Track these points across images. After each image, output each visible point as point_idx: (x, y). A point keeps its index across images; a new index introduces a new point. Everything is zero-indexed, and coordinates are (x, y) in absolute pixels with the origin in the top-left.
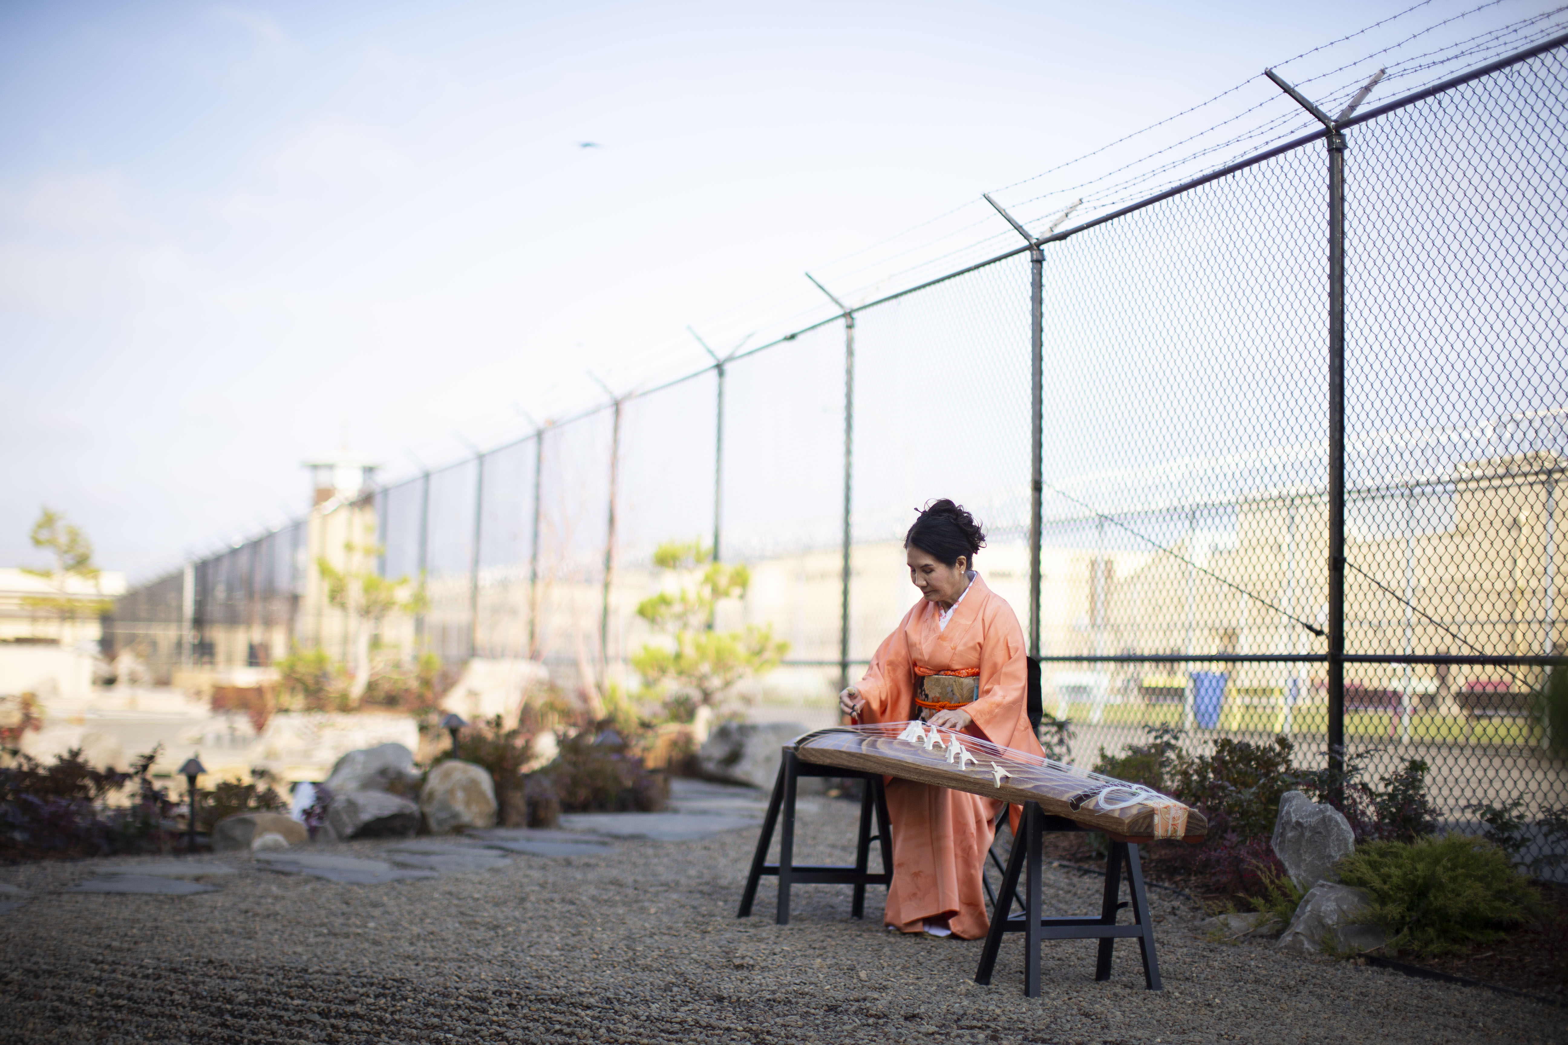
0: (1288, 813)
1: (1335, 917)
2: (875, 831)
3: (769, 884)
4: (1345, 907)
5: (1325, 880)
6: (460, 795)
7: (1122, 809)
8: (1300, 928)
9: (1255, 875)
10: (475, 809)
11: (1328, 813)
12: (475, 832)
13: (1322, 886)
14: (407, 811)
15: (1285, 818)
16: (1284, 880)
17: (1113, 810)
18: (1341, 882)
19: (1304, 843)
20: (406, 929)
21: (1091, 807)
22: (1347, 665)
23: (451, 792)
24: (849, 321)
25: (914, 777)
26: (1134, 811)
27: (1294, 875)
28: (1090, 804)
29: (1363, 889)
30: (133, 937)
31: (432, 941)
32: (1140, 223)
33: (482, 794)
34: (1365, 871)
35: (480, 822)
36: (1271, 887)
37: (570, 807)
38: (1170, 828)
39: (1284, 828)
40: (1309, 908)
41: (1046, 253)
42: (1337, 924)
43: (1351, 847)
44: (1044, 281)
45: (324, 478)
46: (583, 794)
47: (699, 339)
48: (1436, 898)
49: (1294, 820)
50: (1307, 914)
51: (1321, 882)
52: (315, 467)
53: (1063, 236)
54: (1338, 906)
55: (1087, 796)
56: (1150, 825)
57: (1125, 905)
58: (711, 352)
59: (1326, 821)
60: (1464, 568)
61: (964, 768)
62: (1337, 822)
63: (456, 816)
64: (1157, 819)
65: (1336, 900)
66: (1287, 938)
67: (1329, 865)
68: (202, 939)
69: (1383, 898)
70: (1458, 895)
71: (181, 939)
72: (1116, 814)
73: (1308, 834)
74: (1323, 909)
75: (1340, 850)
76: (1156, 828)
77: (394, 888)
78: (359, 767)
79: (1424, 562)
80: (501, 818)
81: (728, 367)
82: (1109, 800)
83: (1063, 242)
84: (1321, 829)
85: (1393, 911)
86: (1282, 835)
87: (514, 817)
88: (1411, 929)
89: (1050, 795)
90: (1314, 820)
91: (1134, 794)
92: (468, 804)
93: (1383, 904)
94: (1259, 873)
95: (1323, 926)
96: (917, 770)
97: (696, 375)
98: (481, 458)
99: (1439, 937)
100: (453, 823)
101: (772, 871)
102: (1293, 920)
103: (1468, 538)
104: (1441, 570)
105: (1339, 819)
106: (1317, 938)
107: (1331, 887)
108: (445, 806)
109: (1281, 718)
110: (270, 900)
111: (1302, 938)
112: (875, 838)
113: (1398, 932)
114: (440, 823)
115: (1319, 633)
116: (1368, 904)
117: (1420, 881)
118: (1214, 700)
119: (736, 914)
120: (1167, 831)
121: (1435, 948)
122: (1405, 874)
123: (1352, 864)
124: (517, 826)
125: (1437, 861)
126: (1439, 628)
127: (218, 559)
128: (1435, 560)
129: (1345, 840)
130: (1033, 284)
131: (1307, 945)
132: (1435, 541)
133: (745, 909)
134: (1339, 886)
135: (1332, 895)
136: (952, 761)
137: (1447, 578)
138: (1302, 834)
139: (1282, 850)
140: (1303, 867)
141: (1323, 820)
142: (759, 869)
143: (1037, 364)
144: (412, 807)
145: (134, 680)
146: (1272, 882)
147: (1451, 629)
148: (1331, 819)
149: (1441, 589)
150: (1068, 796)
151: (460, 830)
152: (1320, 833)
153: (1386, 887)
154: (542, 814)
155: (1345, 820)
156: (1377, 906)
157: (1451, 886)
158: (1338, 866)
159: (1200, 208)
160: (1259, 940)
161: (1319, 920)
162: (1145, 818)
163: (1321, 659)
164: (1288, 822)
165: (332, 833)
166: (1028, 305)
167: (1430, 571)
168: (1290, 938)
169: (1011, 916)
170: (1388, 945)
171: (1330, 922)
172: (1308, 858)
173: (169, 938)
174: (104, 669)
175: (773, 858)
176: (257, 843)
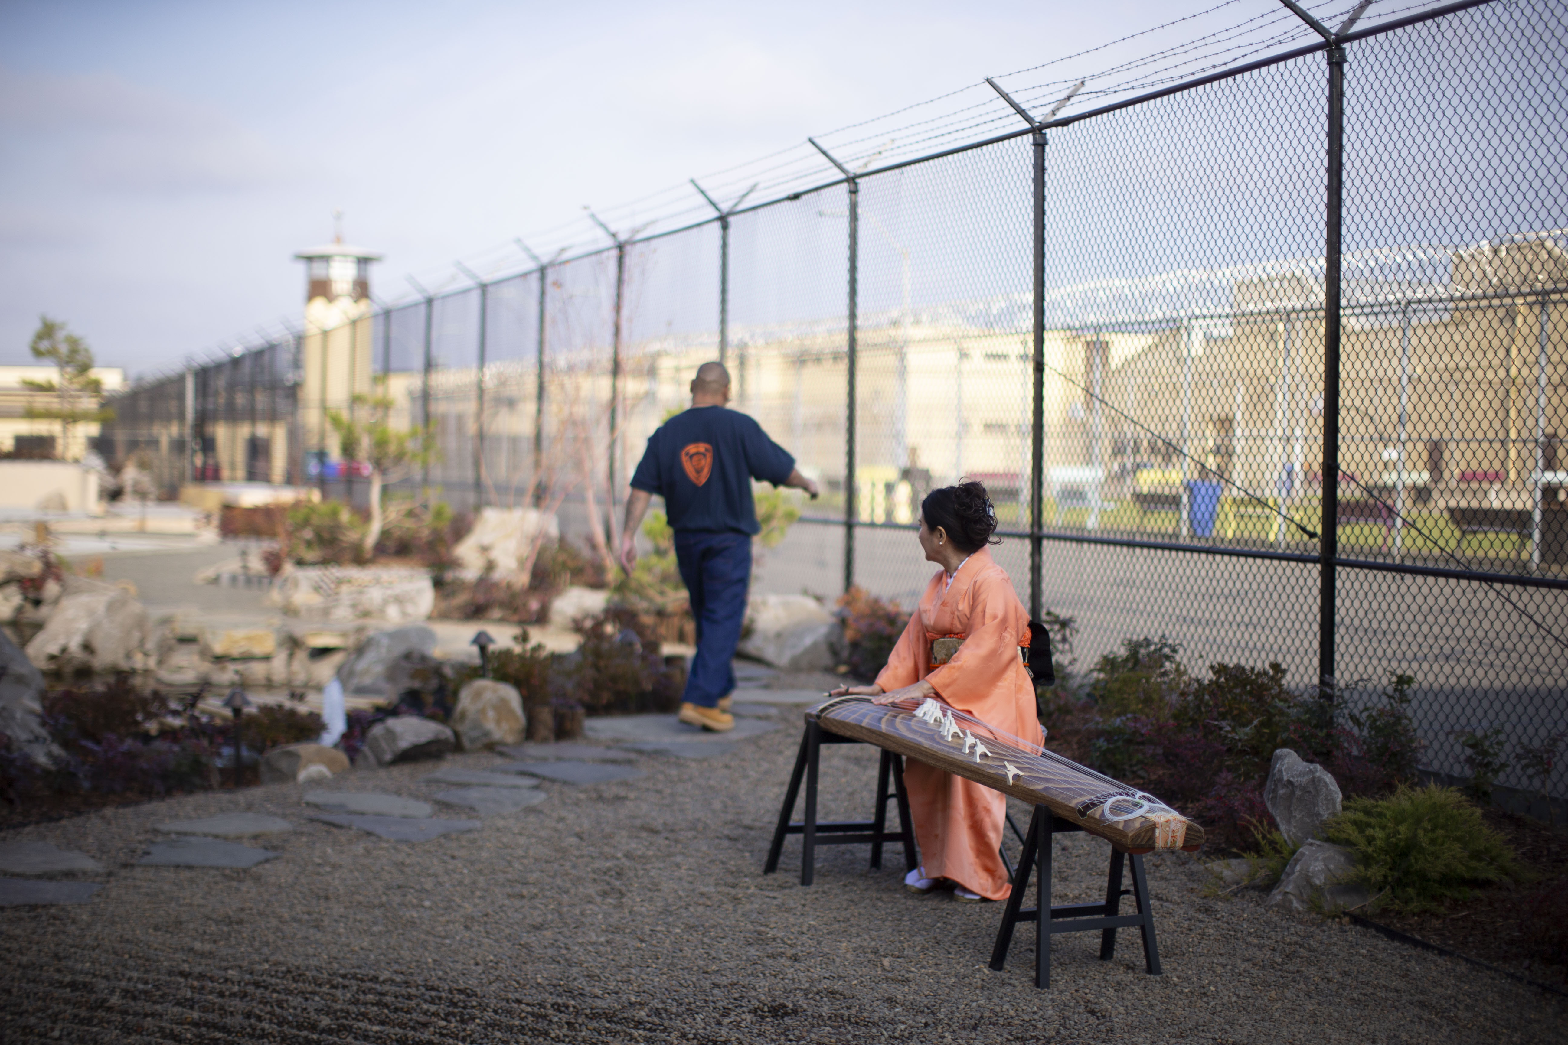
0: (1280, 771)
1: (1322, 877)
2: (892, 789)
3: (793, 842)
4: (1332, 867)
5: (1313, 838)
6: (491, 714)
7: (1126, 821)
8: (1290, 888)
9: (1248, 829)
10: (505, 726)
11: (1318, 774)
12: (505, 750)
13: (1311, 844)
14: (443, 737)
15: (1277, 776)
16: (1275, 836)
17: (1118, 822)
18: (1328, 840)
19: (1294, 801)
20: (459, 906)
21: (1097, 816)
22: (1339, 568)
23: (483, 711)
24: (852, 186)
25: (932, 762)
26: (1137, 825)
27: (1286, 831)
28: (1096, 813)
29: (1349, 850)
30: (211, 934)
31: (486, 923)
32: (1141, 117)
33: (511, 712)
34: (1351, 832)
35: (510, 739)
36: (1263, 843)
37: (594, 710)
38: (1170, 840)
39: (1276, 785)
40: (1298, 868)
41: (1048, 136)
42: (1325, 884)
43: (1339, 807)
44: (1047, 164)
45: (319, 270)
46: (606, 697)
47: (703, 192)
48: (1416, 860)
49: (1285, 778)
50: (1297, 874)
51: (1310, 840)
52: (310, 259)
53: (1065, 122)
54: (1326, 865)
55: (1094, 805)
56: (1152, 838)
57: (1127, 892)
58: (713, 204)
59: (1315, 782)
60: (1457, 357)
61: (978, 761)
62: (1325, 783)
63: (487, 734)
64: (1158, 832)
65: (1324, 859)
66: (1277, 896)
67: (1317, 823)
68: (274, 933)
69: (1367, 860)
70: (1437, 858)
71: (256, 934)
72: (1121, 827)
73: (1298, 793)
74: (1311, 869)
75: (1328, 809)
76: (1156, 840)
77: (440, 845)
78: (384, 651)
79: (1420, 351)
80: (530, 733)
81: (732, 220)
82: (1115, 809)
83: (1065, 128)
84: (1311, 789)
85: (1375, 873)
86: (1274, 791)
87: (543, 731)
88: (1393, 888)
89: (1059, 799)
90: (1304, 780)
91: (1136, 805)
92: (498, 722)
93: (1367, 865)
94: (1252, 829)
95: (1312, 886)
96: (934, 756)
97: (699, 225)
98: (484, 288)
99: (1418, 895)
100: (485, 740)
101: (797, 830)
102: (1283, 877)
103: (1462, 328)
104: (1436, 358)
105: (1327, 780)
106: (1305, 897)
107: (1319, 846)
108: (477, 725)
109: (1275, 527)
110: (328, 869)
111: (1291, 897)
112: (892, 796)
113: (1380, 889)
114: (473, 741)
115: (1312, 535)
116: (1354, 866)
117: (1402, 844)
118: (1210, 508)
119: (763, 868)
120: (1167, 842)
121: (1414, 906)
122: (1388, 837)
123: (1339, 824)
124: (544, 740)
125: (1418, 821)
126: (1428, 542)
127: (219, 367)
128: (1430, 349)
129: (1333, 801)
130: (1035, 166)
131: (1296, 904)
132: (1430, 331)
133: (771, 866)
134: (1326, 845)
135: (1320, 855)
136: (967, 751)
137: (1441, 366)
138: (1293, 793)
139: (1274, 805)
140: (1293, 823)
141: (1313, 780)
142: (784, 828)
143: (1039, 246)
144: (446, 732)
145: (142, 495)
146: (1264, 837)
147: (1439, 543)
148: (1320, 779)
149: (1436, 377)
150: (1076, 802)
151: (491, 747)
152: (1309, 792)
153: (1370, 850)
154: (568, 725)
155: (1334, 781)
156: (1361, 868)
157: (1433, 848)
158: (1324, 823)
159: (1201, 107)
160: (1251, 893)
161: (1307, 879)
162: (1147, 831)
163: (1314, 561)
164: (1280, 780)
165: (372, 759)
166: (1030, 187)
167: (1425, 359)
168: (1279, 897)
169: (1023, 908)
170: (1370, 902)
171: (1318, 882)
172: (1298, 815)
173: (245, 935)
174: (111, 482)
175: (797, 817)
176: (302, 776)
